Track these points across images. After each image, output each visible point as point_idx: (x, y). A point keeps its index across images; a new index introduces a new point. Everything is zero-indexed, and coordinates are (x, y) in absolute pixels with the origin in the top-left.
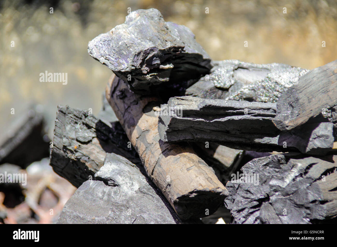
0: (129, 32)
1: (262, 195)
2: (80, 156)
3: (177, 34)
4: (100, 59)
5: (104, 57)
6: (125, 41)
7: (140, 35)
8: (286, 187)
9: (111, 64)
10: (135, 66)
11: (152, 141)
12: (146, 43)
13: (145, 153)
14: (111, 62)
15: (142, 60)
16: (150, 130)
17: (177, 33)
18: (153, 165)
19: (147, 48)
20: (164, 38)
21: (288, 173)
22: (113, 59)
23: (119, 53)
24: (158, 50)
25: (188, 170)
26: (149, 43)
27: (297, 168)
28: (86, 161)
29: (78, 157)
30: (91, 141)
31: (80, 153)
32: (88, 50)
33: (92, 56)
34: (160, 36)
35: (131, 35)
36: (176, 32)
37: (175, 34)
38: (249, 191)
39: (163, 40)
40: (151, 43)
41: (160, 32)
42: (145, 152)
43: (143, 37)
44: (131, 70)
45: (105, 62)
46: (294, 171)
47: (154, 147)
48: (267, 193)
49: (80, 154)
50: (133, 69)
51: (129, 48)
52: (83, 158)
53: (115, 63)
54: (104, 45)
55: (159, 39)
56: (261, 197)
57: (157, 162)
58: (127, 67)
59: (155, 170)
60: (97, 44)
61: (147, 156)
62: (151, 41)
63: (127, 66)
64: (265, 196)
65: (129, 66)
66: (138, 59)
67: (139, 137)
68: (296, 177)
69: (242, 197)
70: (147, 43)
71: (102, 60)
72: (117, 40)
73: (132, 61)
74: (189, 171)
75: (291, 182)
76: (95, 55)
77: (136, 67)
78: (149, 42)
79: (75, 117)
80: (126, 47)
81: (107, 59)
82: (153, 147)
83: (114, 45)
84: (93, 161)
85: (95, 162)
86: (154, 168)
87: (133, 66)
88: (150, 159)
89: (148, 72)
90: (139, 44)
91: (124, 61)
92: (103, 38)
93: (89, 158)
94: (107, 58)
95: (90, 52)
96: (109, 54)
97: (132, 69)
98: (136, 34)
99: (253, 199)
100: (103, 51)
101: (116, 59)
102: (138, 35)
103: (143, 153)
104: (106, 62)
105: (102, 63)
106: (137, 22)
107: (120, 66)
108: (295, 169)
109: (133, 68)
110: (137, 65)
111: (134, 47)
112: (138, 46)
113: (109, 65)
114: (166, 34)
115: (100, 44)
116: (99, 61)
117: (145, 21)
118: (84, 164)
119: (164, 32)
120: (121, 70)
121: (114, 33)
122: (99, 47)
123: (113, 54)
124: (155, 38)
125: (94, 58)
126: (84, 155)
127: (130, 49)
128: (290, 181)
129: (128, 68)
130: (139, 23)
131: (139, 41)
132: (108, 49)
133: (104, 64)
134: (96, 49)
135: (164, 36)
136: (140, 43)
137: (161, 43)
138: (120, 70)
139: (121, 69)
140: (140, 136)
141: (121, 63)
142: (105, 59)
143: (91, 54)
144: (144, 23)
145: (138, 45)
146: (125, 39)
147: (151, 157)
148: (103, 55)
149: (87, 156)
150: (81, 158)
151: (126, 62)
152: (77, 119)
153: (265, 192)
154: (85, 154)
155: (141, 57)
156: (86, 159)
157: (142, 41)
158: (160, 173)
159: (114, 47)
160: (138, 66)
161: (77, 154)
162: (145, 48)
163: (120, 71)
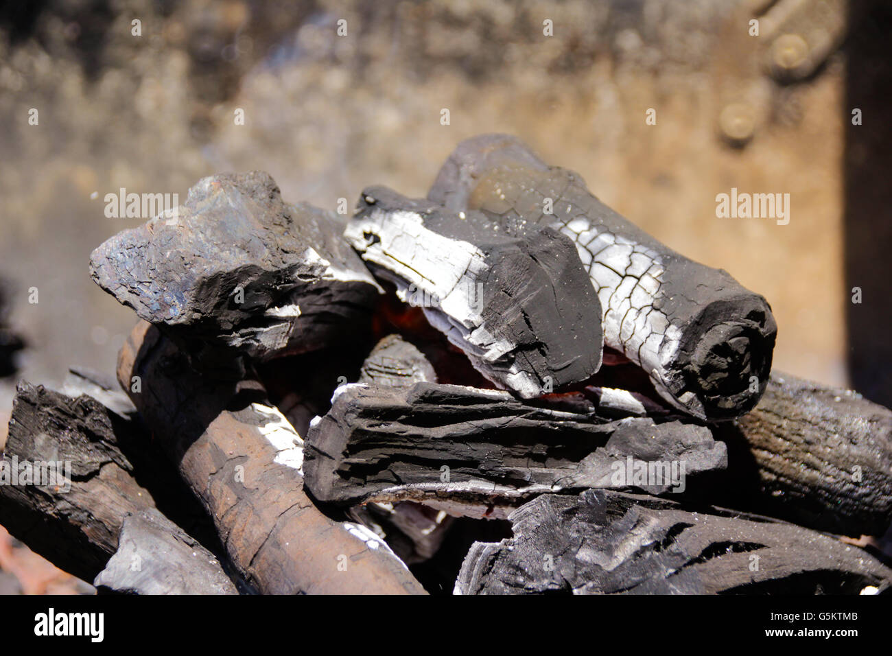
0: (191, 227)
1: (554, 582)
2: (68, 509)
3: (315, 233)
4: (117, 291)
5: (128, 286)
6: (181, 250)
7: (219, 234)
8: (615, 569)
9: (143, 305)
10: (202, 311)
11: (256, 484)
12: (232, 255)
13: (233, 513)
14: (143, 300)
15: (219, 296)
16: (249, 457)
17: (317, 230)
18: (258, 542)
19: (234, 268)
20: (280, 243)
21: (623, 538)
22: (150, 294)
23: (164, 278)
24: (260, 274)
25: (354, 561)
26: (240, 256)
27: (647, 527)
28: (82, 522)
29: (62, 512)
30: (97, 473)
31: (69, 502)
32: (91, 267)
33: (98, 282)
34: (269, 238)
35: (197, 235)
36: (313, 227)
37: (312, 233)
38: (522, 570)
39: (275, 249)
40: (243, 255)
41: (271, 228)
42: (236, 510)
43: (226, 240)
44: (191, 322)
45: (130, 298)
46: (639, 532)
47: (262, 500)
48: (567, 580)
49: (69, 506)
50: (196, 320)
51: (188, 266)
52: (75, 514)
53: (152, 304)
54: (129, 257)
55: (266, 245)
56: (550, 587)
57: (269, 535)
58: (183, 314)
59: (264, 554)
60: (113, 255)
61: (240, 520)
62: (244, 249)
63: (182, 312)
64: (560, 586)
65: (186, 311)
66: (209, 295)
67: (217, 472)
68: (644, 549)
69: (503, 582)
70: (235, 255)
71: (123, 293)
72: (162, 246)
73: (193, 299)
74: (356, 562)
75: (628, 560)
76: (106, 280)
77: (203, 314)
78: (240, 253)
79: (58, 414)
80: (183, 263)
81: (134, 293)
82: (259, 499)
83: (153, 257)
84: (100, 522)
85: (105, 526)
86: (260, 548)
87: (195, 310)
88: (248, 526)
89: (234, 326)
90: (216, 257)
91: (175, 298)
92: (129, 241)
93: (90, 515)
94: (134, 290)
95: (95, 272)
96: (138, 279)
97: (193, 319)
98: (208, 233)
99: (530, 589)
100: (127, 272)
101: (156, 293)
102: (214, 234)
103: (227, 511)
104: (133, 299)
105: (122, 301)
106: (215, 204)
107: (164, 311)
108: (642, 529)
109: (197, 316)
110: (207, 309)
111: (201, 265)
112: (210, 263)
113: (140, 307)
114: (286, 234)
115: (119, 255)
116: (114, 295)
117: (234, 200)
118: (78, 528)
119: (280, 229)
120: (168, 320)
121: (154, 227)
122: (118, 261)
123: (150, 280)
124: (256, 242)
125: (103, 288)
126: (78, 509)
127: (191, 269)
128: (626, 558)
129: (184, 316)
130: (220, 206)
131: (216, 250)
132: (139, 266)
133: (126, 303)
134: (109, 266)
135: (278, 239)
136: (215, 254)
137: (270, 256)
138: (165, 320)
139: (167, 318)
140: (221, 470)
141: (167, 303)
142: (130, 292)
143: (96, 279)
144: (232, 204)
145: (211, 260)
146: (180, 244)
147: (254, 524)
148: (125, 281)
149: (86, 511)
150: (70, 514)
151: (179, 301)
152: (63, 417)
153: (562, 576)
154: (79, 506)
155: (217, 290)
156: (83, 516)
157: (222, 251)
158: (278, 564)
159: (153, 262)
160: (209, 311)
161: (61, 505)
162: (227, 267)
163: (164, 322)
